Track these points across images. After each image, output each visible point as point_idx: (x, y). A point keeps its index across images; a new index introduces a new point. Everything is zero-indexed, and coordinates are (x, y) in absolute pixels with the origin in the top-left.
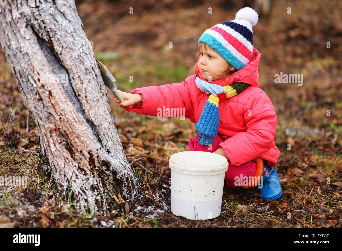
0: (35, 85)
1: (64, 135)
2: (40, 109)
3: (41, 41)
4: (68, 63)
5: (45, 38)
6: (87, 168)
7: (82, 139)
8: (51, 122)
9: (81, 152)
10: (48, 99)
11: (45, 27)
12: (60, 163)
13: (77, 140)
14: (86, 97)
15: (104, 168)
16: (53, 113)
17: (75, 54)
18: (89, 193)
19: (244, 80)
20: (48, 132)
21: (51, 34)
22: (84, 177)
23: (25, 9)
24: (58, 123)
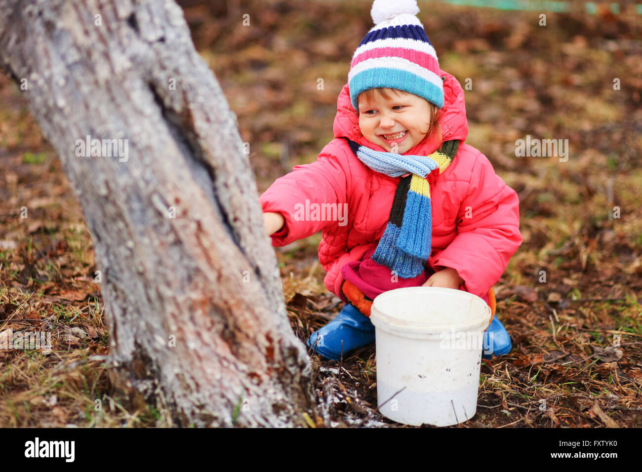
0: (168, 215)
1: (221, 310)
2: (169, 262)
3: (166, 112)
5: (178, 107)
6: (263, 369)
7: (257, 310)
8: (196, 287)
9: (254, 338)
10: (194, 239)
11: (179, 83)
12: (209, 371)
13: (247, 315)
14: (249, 220)
15: (289, 362)
16: (205, 268)
19: (457, 135)
20: (185, 310)
21: (190, 96)
22: (259, 390)
23: (139, 48)
24: (214, 286)
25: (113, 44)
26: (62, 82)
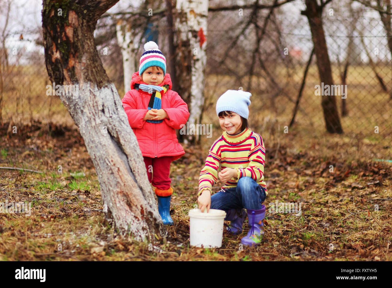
0: (109, 164)
1: (126, 195)
2: (111, 179)
3: (112, 137)
4: (128, 151)
5: (115, 136)
6: (140, 216)
7: (137, 197)
8: (118, 187)
9: (136, 206)
10: (117, 173)
11: (115, 129)
12: (122, 214)
13: (134, 198)
14: (138, 172)
15: (149, 216)
16: (120, 182)
17: (132, 145)
18: (141, 231)
20: (116, 194)
21: (119, 133)
22: (138, 222)
23: (104, 118)
24: (123, 188)
25: (96, 117)
26: (84, 126)
